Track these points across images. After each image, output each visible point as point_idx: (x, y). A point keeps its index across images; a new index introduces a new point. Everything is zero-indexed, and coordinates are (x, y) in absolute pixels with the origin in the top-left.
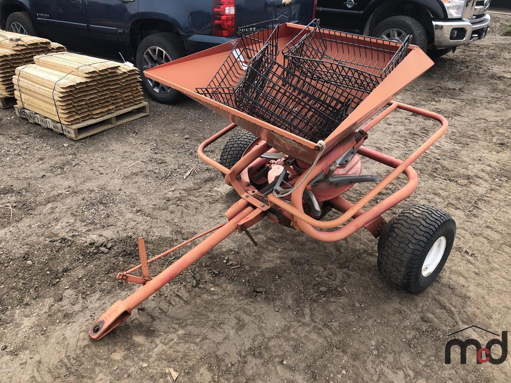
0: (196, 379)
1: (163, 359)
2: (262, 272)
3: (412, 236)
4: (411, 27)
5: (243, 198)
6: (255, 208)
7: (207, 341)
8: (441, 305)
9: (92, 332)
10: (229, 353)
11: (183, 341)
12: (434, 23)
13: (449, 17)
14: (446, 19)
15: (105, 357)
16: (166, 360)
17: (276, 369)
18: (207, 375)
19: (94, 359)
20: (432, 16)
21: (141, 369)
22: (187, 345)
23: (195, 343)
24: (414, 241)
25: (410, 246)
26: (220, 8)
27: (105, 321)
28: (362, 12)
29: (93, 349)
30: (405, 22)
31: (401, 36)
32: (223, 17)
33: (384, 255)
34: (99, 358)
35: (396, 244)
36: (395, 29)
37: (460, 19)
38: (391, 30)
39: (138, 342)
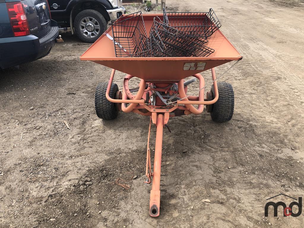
0: (215, 196)
1: (194, 200)
2: (173, 145)
3: (228, 95)
4: (97, 15)
5: (153, 112)
6: (163, 114)
7: (197, 181)
8: (237, 120)
9: (153, 214)
10: (210, 179)
11: (189, 188)
12: (108, 11)
13: (114, 7)
14: (112, 8)
15: (171, 219)
16: (195, 199)
17: (230, 171)
18: (216, 191)
19: (169, 224)
20: (106, 8)
21: (193, 209)
22: (193, 188)
23: (194, 185)
24: (230, 97)
25: (230, 99)
26: (16, 17)
27: (155, 204)
28: (65, 10)
29: (162, 221)
30: (93, 13)
31: (93, 20)
32: (19, 23)
33: (220, 108)
34: (170, 222)
35: (224, 101)
36: (88, 17)
37: (117, 8)
38: (85, 18)
39: (174, 203)
